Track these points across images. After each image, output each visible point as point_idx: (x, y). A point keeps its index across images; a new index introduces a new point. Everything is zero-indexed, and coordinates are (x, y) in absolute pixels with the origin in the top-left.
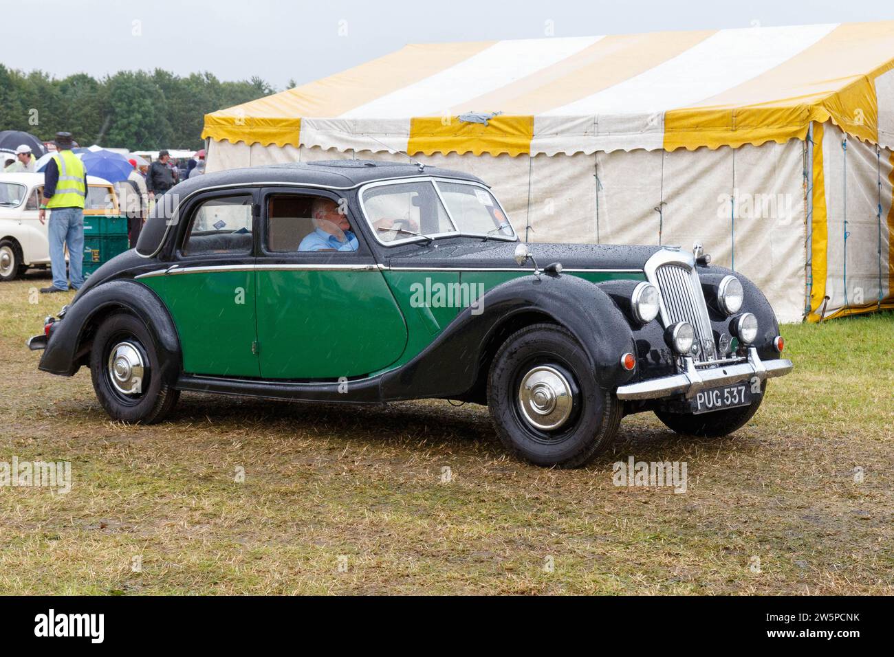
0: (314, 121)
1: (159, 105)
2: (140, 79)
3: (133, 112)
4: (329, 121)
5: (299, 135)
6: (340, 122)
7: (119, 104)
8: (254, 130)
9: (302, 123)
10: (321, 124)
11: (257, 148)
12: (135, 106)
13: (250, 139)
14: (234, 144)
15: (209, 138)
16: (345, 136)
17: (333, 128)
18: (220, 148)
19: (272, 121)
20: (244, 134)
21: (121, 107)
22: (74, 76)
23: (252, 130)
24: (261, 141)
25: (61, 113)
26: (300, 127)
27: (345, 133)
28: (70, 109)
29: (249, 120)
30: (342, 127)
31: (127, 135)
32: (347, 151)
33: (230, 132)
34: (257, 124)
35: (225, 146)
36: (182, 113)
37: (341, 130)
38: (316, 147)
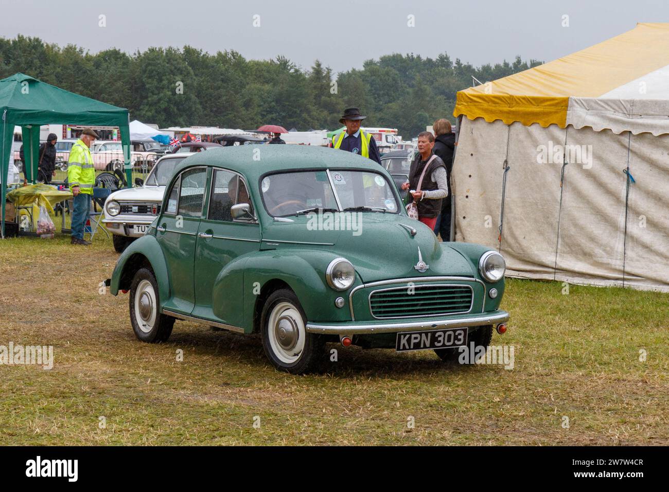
0: (585, 101)
1: (189, 82)
2: (170, 55)
3: (163, 89)
4: (601, 101)
5: (566, 115)
6: (614, 102)
7: (150, 80)
8: (513, 109)
9: (570, 103)
10: (593, 104)
11: (518, 127)
12: (165, 82)
13: (509, 118)
14: (490, 123)
15: (461, 117)
16: (620, 117)
17: (606, 109)
18: (472, 126)
19: (534, 99)
20: (502, 112)
21: (151, 84)
22: (107, 52)
23: (510, 109)
24: (522, 120)
25: (94, 88)
26: (567, 106)
27: (621, 114)
28: (102, 84)
29: (508, 98)
30: (616, 108)
31: (158, 112)
32: (624, 133)
33: (486, 111)
34: (517, 103)
35: (480, 125)
36: (210, 90)
37: (615, 111)
38: (586, 128)
